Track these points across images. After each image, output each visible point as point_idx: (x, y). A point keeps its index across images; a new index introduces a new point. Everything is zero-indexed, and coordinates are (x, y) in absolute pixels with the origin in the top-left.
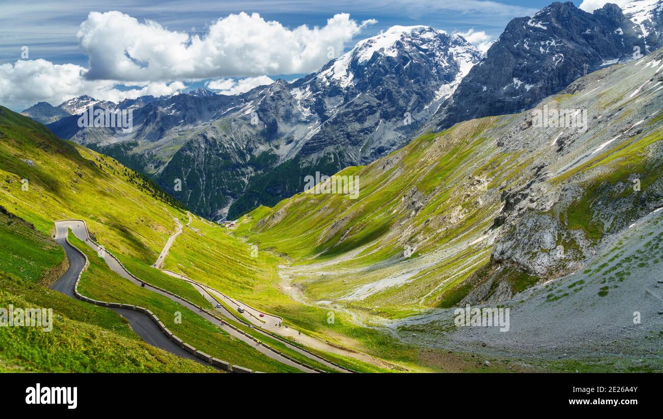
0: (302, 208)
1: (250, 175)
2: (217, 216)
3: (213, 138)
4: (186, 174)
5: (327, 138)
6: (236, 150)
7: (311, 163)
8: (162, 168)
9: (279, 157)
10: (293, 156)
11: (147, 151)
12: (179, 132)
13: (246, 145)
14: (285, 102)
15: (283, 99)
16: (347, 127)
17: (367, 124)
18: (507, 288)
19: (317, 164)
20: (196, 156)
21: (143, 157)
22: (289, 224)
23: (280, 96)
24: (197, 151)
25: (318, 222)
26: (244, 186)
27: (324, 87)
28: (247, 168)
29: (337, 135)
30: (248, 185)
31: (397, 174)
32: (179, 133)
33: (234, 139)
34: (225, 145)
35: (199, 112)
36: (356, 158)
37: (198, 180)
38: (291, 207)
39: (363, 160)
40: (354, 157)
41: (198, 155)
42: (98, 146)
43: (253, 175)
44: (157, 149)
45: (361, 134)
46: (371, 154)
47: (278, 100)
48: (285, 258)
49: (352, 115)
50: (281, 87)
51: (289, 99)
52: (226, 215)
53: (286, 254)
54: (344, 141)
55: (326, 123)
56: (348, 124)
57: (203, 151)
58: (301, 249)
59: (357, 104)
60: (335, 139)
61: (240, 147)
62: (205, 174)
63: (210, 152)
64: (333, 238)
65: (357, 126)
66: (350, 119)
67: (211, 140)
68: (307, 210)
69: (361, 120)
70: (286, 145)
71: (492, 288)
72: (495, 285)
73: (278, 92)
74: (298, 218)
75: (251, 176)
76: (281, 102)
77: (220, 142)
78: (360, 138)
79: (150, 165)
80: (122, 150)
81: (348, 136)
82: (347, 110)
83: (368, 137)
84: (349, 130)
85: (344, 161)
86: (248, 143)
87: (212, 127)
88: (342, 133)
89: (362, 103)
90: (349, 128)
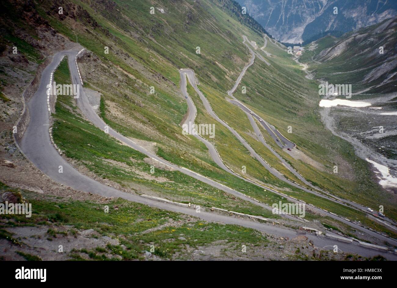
0: (361, 44)
2: (293, 34)
22: (347, 58)
25: (371, 61)
30: (326, 6)
38: (351, 43)
52: (301, 34)
64: (378, 78)
68: (365, 47)
74: (355, 54)
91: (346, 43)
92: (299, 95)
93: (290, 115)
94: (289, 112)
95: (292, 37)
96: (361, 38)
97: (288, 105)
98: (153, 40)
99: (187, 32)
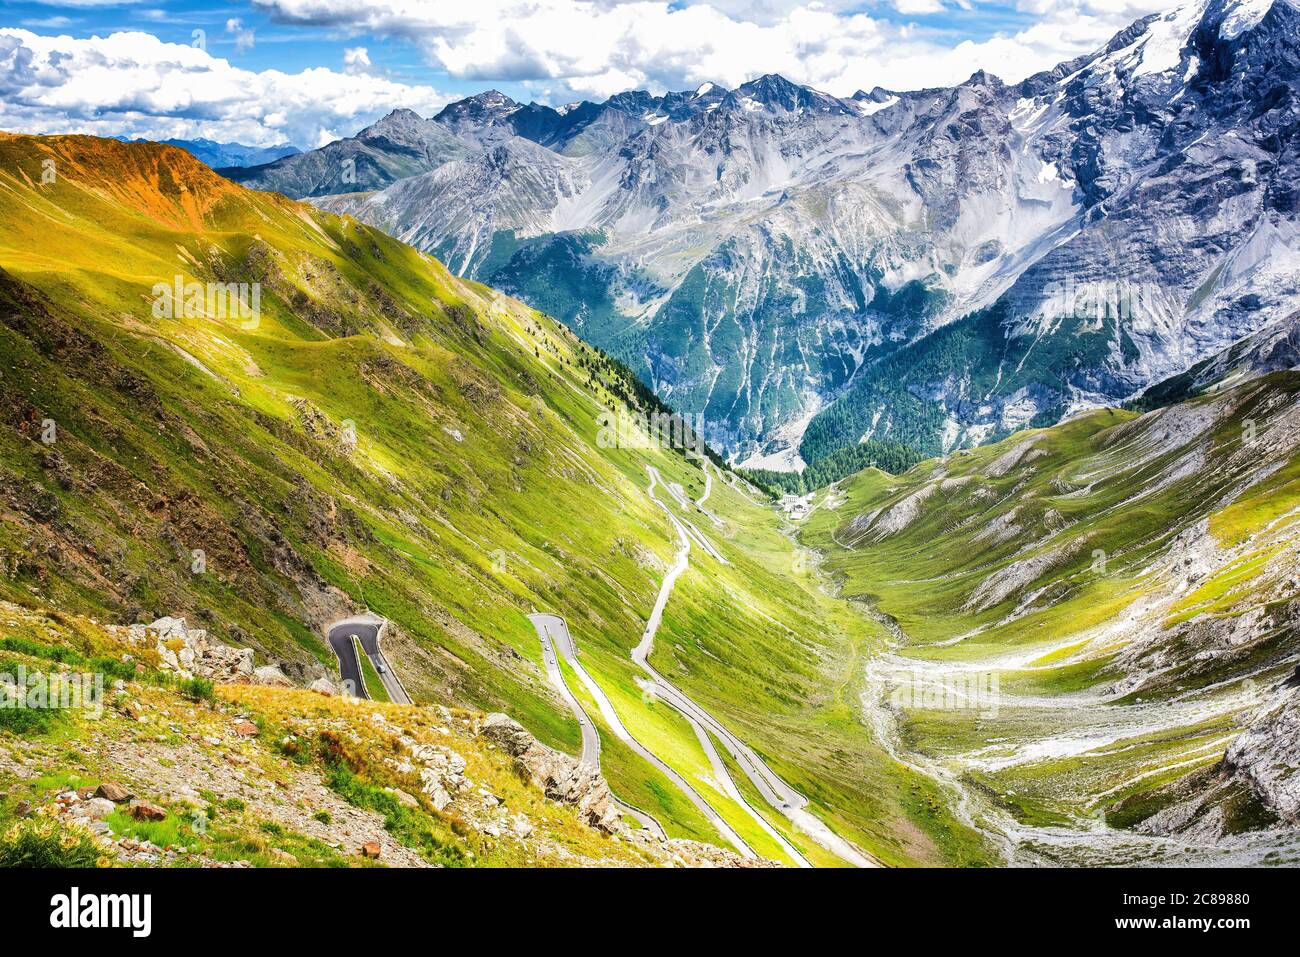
0: (955, 505)
1: (870, 342)
2: (776, 441)
3: (784, 238)
4: (710, 328)
5: (1089, 259)
6: (841, 272)
7: (1036, 325)
8: (656, 305)
9: (953, 297)
10: (990, 299)
11: (625, 258)
12: (704, 210)
13: (869, 260)
14: (987, 144)
15: (982, 134)
16: (1155, 230)
17: (1216, 226)
18: (1218, 820)
19: (1053, 332)
20: (739, 280)
21: (615, 272)
22: (921, 539)
23: (975, 126)
24: (743, 267)
25: (981, 554)
26: (851, 371)
27: (1107, 103)
28: (865, 323)
29: (1122, 252)
30: (861, 369)
31: (1185, 467)
32: (704, 214)
33: (839, 242)
34: (814, 257)
35: (758, 161)
36: (1170, 324)
37: (739, 343)
38: (930, 500)
39: (1190, 329)
40: (1165, 318)
41: (745, 279)
42: (517, 236)
43: (877, 341)
44: (649, 254)
45: (1197, 252)
46: (1216, 315)
47: (969, 134)
48: (891, 627)
49: (1173, 194)
50: (983, 99)
51: (1001, 133)
52: (799, 441)
53: (894, 620)
54: (1141, 270)
55: (1099, 210)
56: (1158, 223)
57: (759, 269)
58: (929, 614)
59: (1196, 163)
60: (1112, 264)
61: (850, 265)
62: (758, 329)
63: (774, 273)
64: (1000, 603)
65: (1188, 228)
66: (1169, 207)
67: (780, 241)
68: (965, 514)
69: (1200, 209)
70: (975, 265)
71: (1196, 814)
72: (1203, 810)
73: (969, 114)
74: (941, 529)
75: (872, 345)
76: (975, 142)
77: (802, 249)
78: (1190, 266)
79: (630, 294)
80: (569, 251)
81: (1156, 255)
82: (1162, 180)
83: (1216, 261)
84: (1160, 241)
85: (1131, 328)
86: (873, 253)
87: (787, 208)
88: (1137, 246)
89: (1209, 162)
90: (1162, 232)
91: (918, 501)
92: (806, 647)
93: (785, 708)
94: (783, 699)
95: (775, 449)
96: (954, 488)
97: (780, 680)
98: (447, 523)
99: (519, 489)
